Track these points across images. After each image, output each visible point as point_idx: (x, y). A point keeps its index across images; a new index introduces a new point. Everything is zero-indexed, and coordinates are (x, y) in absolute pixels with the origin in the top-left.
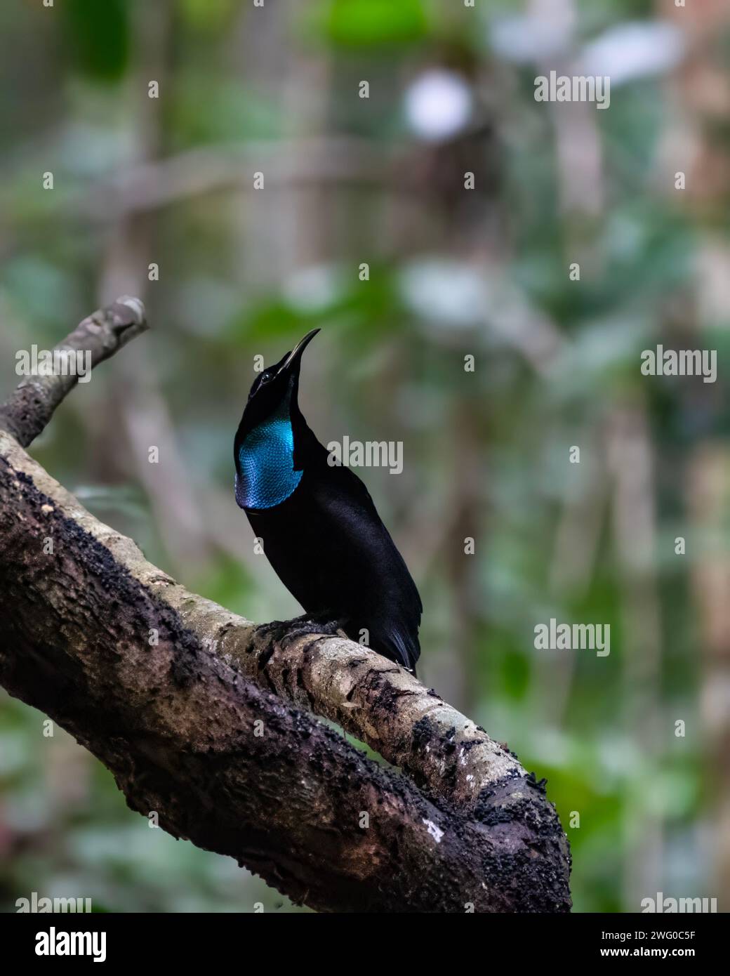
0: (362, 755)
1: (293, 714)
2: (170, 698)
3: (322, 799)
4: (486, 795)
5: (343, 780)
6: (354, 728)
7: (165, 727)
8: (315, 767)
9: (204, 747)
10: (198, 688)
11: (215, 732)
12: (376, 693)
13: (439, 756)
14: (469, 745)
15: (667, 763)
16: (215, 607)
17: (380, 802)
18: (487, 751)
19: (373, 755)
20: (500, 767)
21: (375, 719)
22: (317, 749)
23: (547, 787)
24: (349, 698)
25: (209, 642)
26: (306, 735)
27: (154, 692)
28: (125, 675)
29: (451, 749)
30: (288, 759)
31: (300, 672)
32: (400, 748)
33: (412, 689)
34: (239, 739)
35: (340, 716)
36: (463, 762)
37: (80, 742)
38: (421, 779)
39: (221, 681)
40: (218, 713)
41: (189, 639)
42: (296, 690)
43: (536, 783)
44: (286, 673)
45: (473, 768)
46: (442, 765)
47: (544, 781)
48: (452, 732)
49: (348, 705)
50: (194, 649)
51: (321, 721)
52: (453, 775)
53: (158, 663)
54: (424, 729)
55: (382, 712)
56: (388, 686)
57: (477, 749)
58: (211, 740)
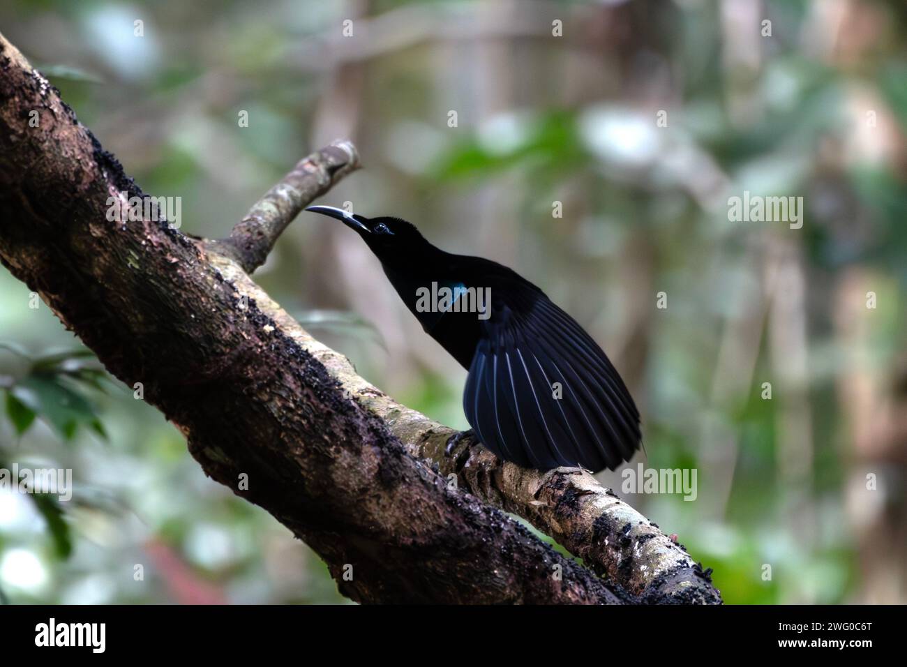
0: (548, 548)
1: (487, 511)
2: (378, 497)
3: (513, 586)
4: (658, 583)
5: (532, 570)
6: (540, 523)
7: (374, 522)
8: (506, 558)
9: (409, 541)
10: (402, 488)
11: (418, 526)
12: (561, 493)
13: (617, 549)
14: (643, 539)
15: (818, 554)
16: (418, 416)
17: (564, 589)
18: (659, 545)
19: (558, 548)
20: (670, 558)
21: (560, 517)
22: (508, 542)
23: (712, 576)
24: (537, 497)
25: (411, 447)
26: (499, 530)
27: (364, 491)
28: (338, 476)
29: (627, 543)
30: (482, 551)
31: (492, 473)
32: (582, 541)
33: (593, 489)
34: (438, 533)
35: (528, 513)
36: (638, 554)
37: (297, 536)
38: (600, 568)
39: (423, 482)
40: (421, 510)
41: (394, 444)
42: (489, 490)
43: (702, 573)
44: (481, 475)
45: (646, 559)
46: (619, 557)
47: (710, 571)
48: (628, 527)
49: (535, 503)
50: (399, 453)
51: (513, 517)
52: (629, 564)
53: (367, 465)
54: (604, 525)
55: (566, 509)
56: (571, 486)
57: (650, 542)
58: (414, 534)
